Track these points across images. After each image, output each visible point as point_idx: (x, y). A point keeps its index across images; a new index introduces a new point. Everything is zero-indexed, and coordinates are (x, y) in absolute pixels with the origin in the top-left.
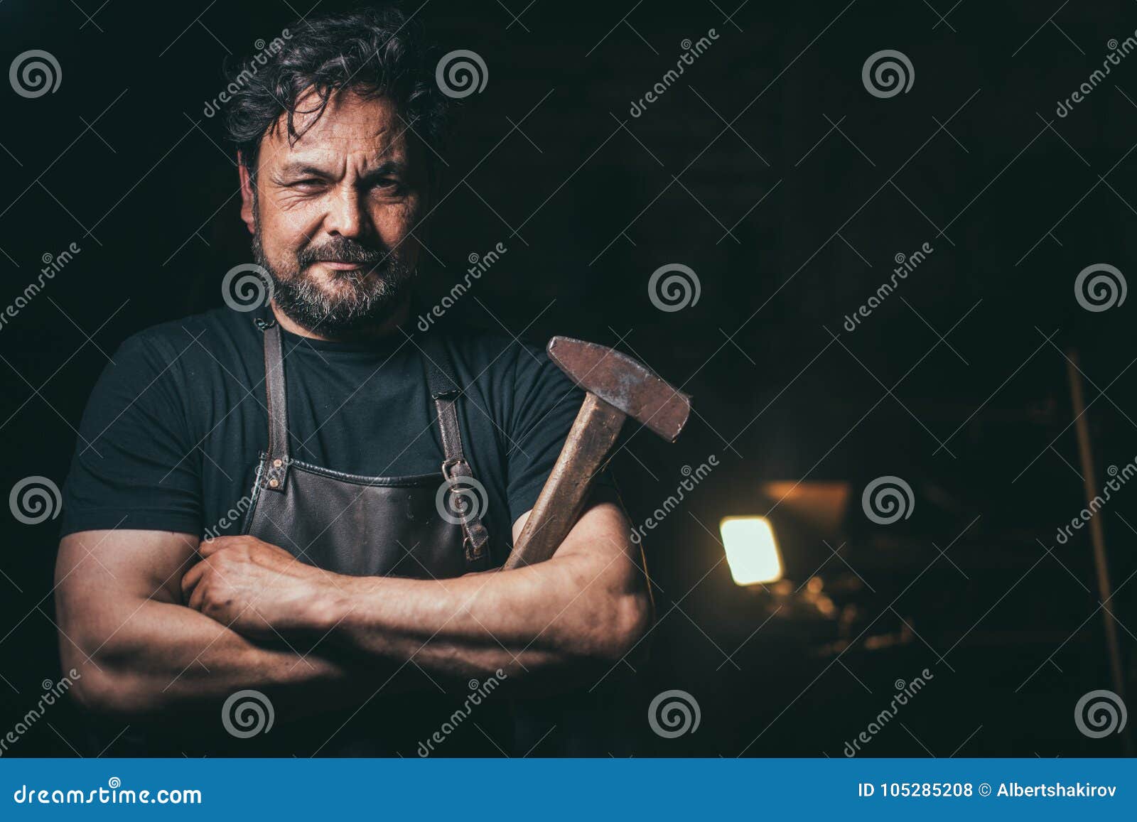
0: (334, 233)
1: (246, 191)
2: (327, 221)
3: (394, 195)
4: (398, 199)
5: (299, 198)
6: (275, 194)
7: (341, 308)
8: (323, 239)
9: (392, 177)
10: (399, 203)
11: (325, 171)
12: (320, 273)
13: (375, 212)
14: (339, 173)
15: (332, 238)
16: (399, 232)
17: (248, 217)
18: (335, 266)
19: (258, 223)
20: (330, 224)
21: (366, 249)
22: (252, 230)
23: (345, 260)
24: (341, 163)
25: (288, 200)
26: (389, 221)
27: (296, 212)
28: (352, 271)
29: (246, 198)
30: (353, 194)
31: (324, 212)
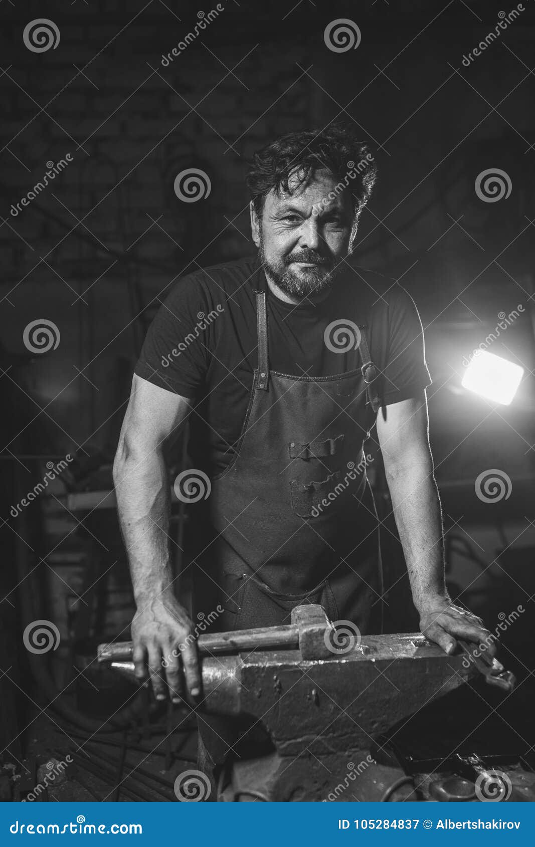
0: (304, 246)
1: (253, 224)
2: (300, 240)
3: (337, 227)
4: (338, 229)
5: (284, 228)
6: (272, 225)
7: (305, 287)
8: (298, 249)
9: (337, 217)
10: (339, 232)
11: (300, 211)
12: (295, 268)
13: (326, 236)
14: (308, 213)
15: (303, 249)
16: (338, 247)
17: (256, 239)
18: (303, 265)
19: (262, 242)
20: (302, 242)
21: (322, 256)
22: (258, 245)
23: (310, 261)
24: (310, 208)
25: (279, 229)
26: (333, 241)
27: (284, 236)
28: (313, 268)
29: (253, 228)
30: (315, 226)
31: (299, 235)
